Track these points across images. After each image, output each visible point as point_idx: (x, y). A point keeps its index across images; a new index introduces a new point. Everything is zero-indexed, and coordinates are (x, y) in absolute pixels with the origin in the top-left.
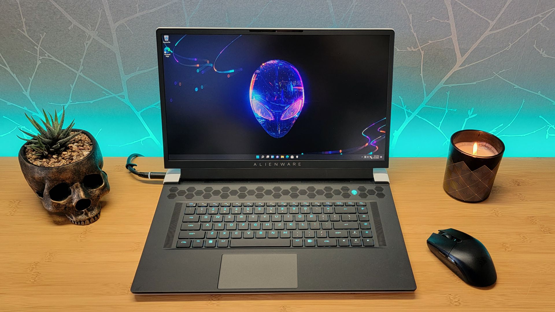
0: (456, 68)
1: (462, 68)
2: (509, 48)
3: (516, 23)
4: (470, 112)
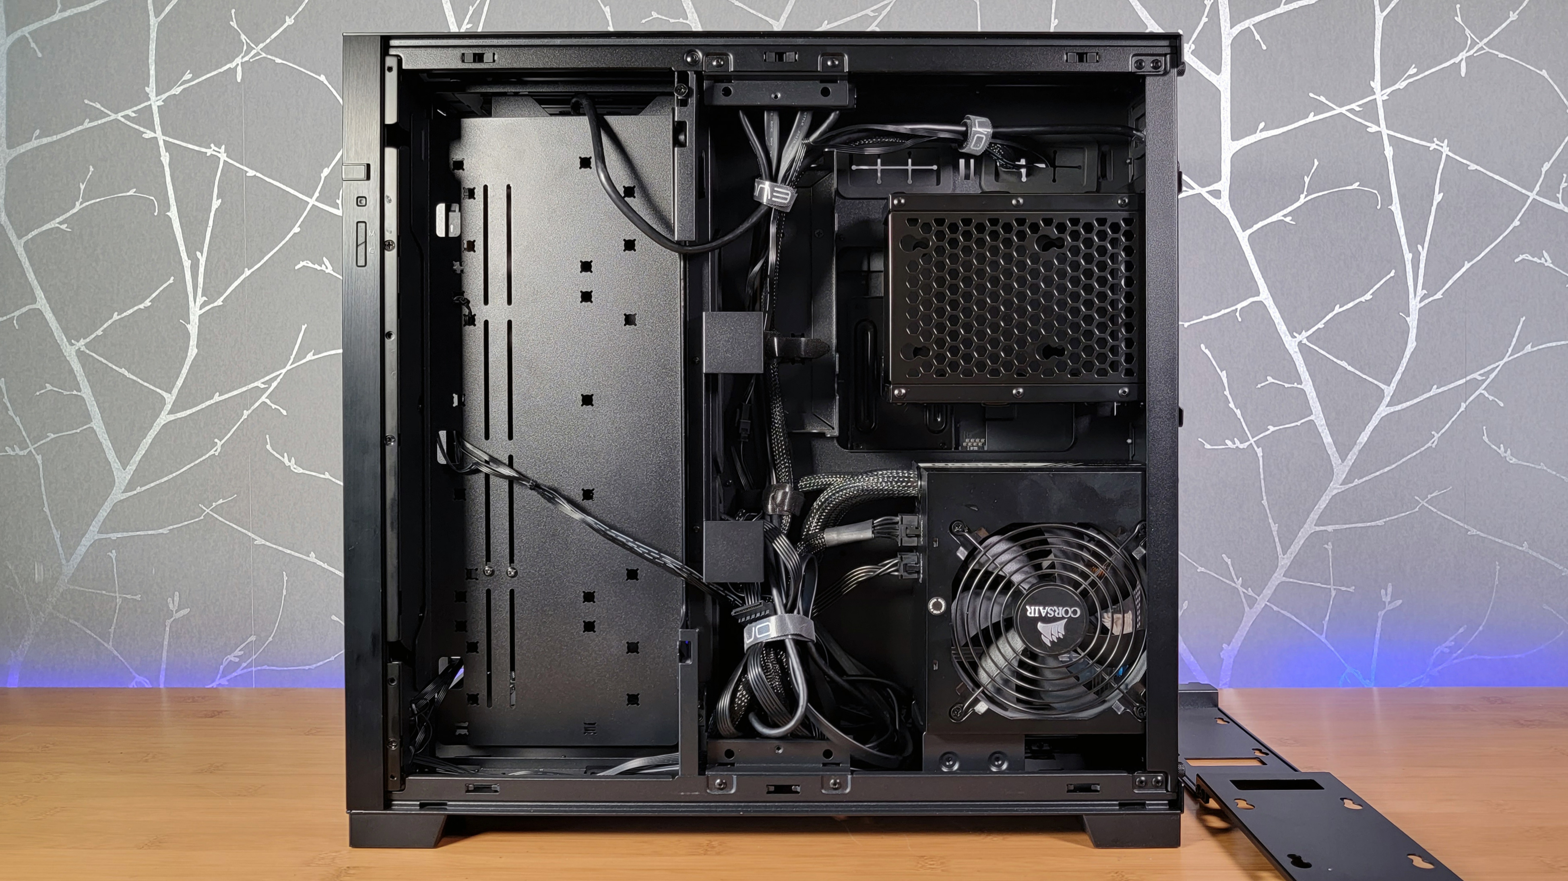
0: (1335, 488)
1: (1347, 487)
2: (1436, 443)
3: (1434, 391)
4: (1386, 594)
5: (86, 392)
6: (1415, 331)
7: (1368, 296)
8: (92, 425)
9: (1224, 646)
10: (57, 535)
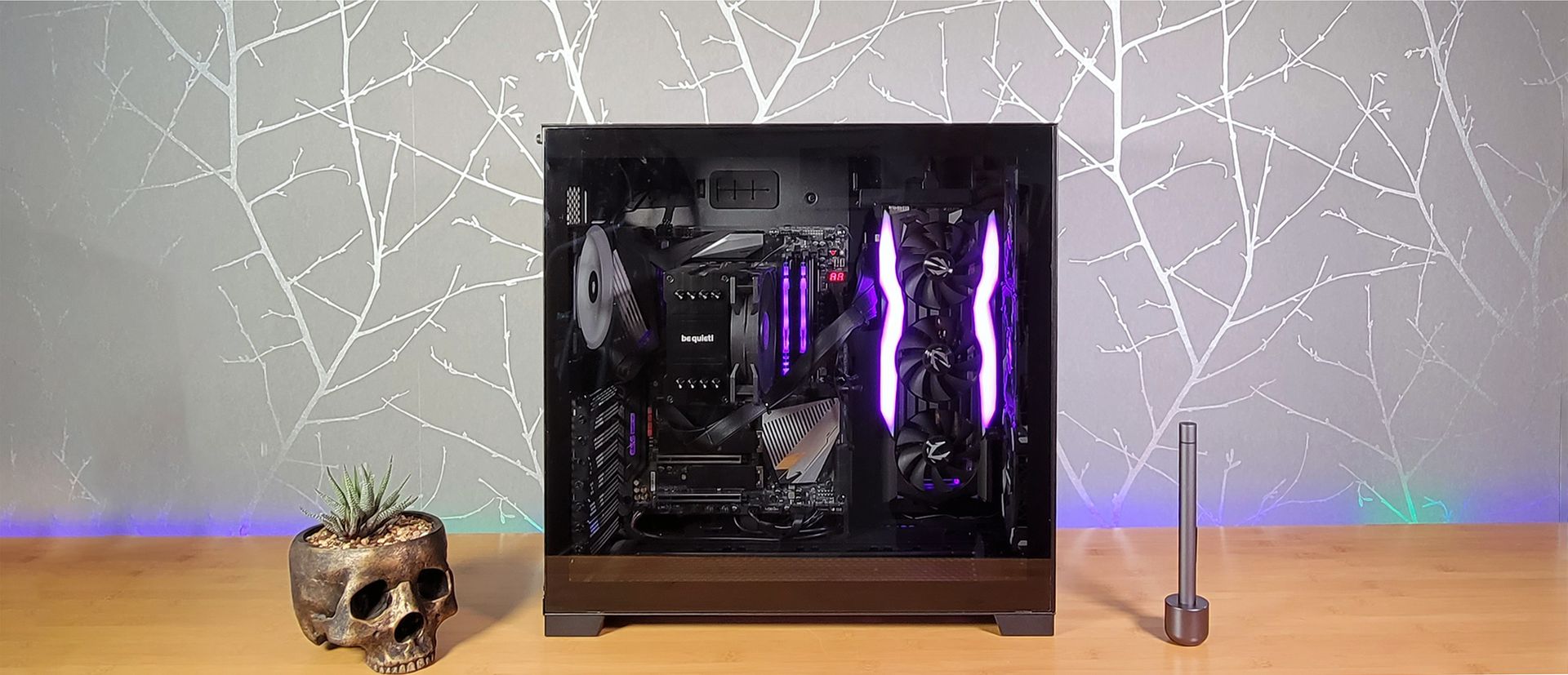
1: (1202, 380)
2: (1265, 348)
3: (1264, 310)
4: (1230, 456)
5: (298, 315)
6: (1251, 265)
7: (1218, 241)
8: (303, 340)
9: (1115, 495)
10: (277, 423)
